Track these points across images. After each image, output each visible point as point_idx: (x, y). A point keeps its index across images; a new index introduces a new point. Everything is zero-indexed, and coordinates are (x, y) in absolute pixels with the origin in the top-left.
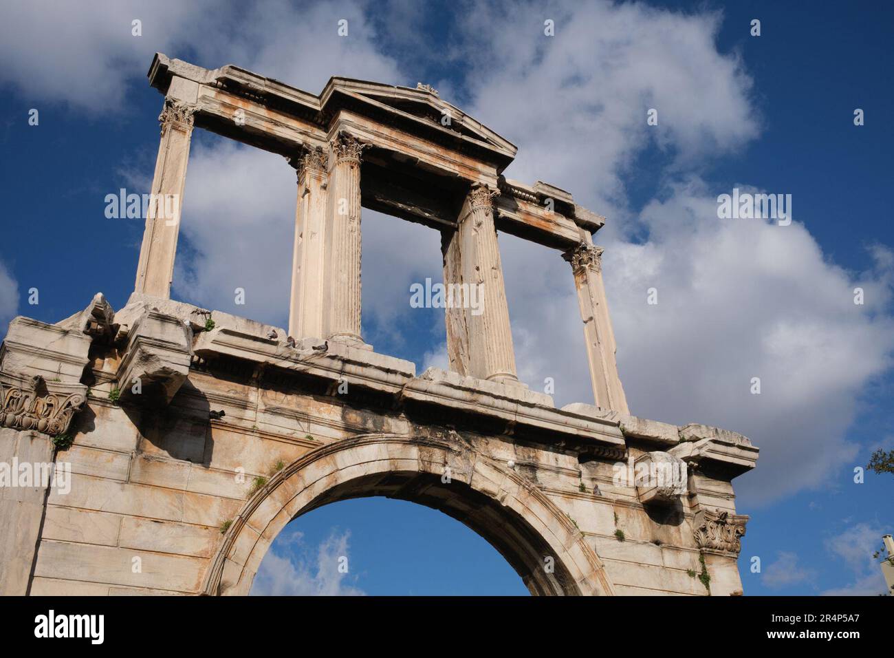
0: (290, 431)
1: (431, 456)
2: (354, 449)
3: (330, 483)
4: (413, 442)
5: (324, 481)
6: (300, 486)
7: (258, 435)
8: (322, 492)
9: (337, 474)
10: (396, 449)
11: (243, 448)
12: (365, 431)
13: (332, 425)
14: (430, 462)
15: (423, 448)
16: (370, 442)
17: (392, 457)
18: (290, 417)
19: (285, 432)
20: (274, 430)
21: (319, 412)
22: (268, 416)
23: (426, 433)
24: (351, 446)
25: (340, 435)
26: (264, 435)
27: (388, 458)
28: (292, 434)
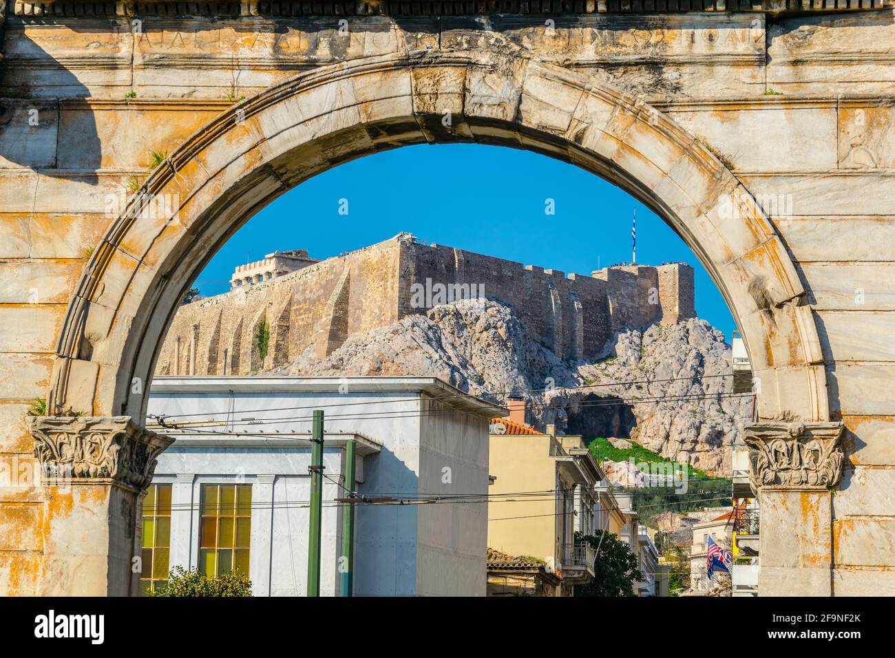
0: (186, 91)
1: (437, 83)
2: (293, 99)
3: (252, 163)
4: (405, 64)
5: (242, 161)
6: (201, 178)
7: (135, 107)
8: (237, 180)
9: (263, 147)
10: (369, 85)
11: (114, 132)
12: (312, 64)
13: (256, 67)
14: (436, 95)
15: (422, 71)
16: (320, 81)
17: (361, 99)
18: (186, 67)
19: (178, 93)
20: (162, 94)
21: (235, 47)
22: (150, 72)
23: (428, 43)
24: (286, 96)
25: (269, 79)
26: (144, 106)
27: (353, 102)
28: (190, 94)
